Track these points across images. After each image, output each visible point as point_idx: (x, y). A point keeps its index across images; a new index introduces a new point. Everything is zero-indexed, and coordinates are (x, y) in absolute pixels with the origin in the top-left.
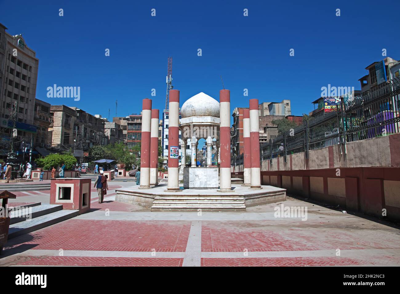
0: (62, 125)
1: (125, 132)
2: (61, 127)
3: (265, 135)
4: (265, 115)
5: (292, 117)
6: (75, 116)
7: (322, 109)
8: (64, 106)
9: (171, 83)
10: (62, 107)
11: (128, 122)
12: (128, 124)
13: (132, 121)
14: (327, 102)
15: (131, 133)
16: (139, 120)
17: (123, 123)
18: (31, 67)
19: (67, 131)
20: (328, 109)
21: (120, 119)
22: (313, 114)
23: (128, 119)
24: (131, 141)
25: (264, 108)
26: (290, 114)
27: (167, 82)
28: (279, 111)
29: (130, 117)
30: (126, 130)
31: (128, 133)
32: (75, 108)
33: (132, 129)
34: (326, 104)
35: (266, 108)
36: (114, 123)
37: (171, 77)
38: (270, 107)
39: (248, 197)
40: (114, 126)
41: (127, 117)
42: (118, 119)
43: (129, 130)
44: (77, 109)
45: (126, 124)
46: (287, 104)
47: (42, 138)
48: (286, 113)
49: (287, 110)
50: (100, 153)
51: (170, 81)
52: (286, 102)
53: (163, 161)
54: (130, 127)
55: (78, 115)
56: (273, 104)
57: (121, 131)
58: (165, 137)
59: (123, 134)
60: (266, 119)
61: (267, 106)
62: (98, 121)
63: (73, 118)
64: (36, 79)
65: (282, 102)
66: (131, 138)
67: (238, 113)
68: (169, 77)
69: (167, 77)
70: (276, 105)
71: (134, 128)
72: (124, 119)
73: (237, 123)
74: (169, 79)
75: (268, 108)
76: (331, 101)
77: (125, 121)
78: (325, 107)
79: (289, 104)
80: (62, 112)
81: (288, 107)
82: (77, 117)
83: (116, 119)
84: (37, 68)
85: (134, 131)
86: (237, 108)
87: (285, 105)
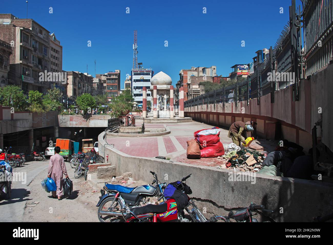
0: (73, 84)
1: (105, 85)
2: (72, 85)
3: (199, 89)
4: (200, 76)
5: (216, 78)
6: (79, 77)
7: (236, 72)
8: (73, 72)
9: (136, 49)
10: (72, 72)
11: (107, 78)
12: (107, 79)
13: (109, 77)
14: (239, 68)
15: (109, 85)
16: (114, 76)
17: (103, 78)
18: (59, 51)
19: (75, 88)
20: (239, 73)
21: (101, 75)
22: (231, 75)
23: (106, 76)
24: (109, 91)
25: (200, 71)
26: (216, 75)
27: (134, 48)
28: (208, 74)
29: (108, 74)
30: (106, 83)
31: (107, 85)
32: (78, 72)
33: (110, 83)
34: (238, 69)
35: (201, 71)
36: (98, 79)
37: (137, 45)
38: (204, 70)
39: (178, 120)
40: (98, 81)
41: (106, 74)
42: (100, 75)
43: (107, 83)
44: (79, 73)
45: (106, 79)
46: (214, 69)
47: (65, 93)
48: (213, 74)
49: (214, 72)
50: (97, 101)
51: (136, 48)
52: (213, 67)
53: (133, 105)
54: (108, 81)
55: (80, 76)
56: (205, 69)
57: (102, 84)
58: (133, 88)
59: (104, 86)
60: (200, 78)
61: (202, 70)
62: (89, 79)
63: (78, 79)
64: (62, 58)
65: (211, 68)
66: (109, 89)
67: (183, 74)
68: (135, 45)
69: (133, 45)
70: (207, 70)
71: (111, 82)
72: (104, 76)
73: (182, 80)
74: (135, 46)
75: (202, 71)
76: (242, 68)
77: (105, 77)
78: (238, 71)
79: (215, 69)
80: (72, 76)
81: (215, 71)
82: (80, 78)
83: (98, 75)
84: (62, 52)
85: (111, 84)
86: (182, 70)
87: (213, 70)
